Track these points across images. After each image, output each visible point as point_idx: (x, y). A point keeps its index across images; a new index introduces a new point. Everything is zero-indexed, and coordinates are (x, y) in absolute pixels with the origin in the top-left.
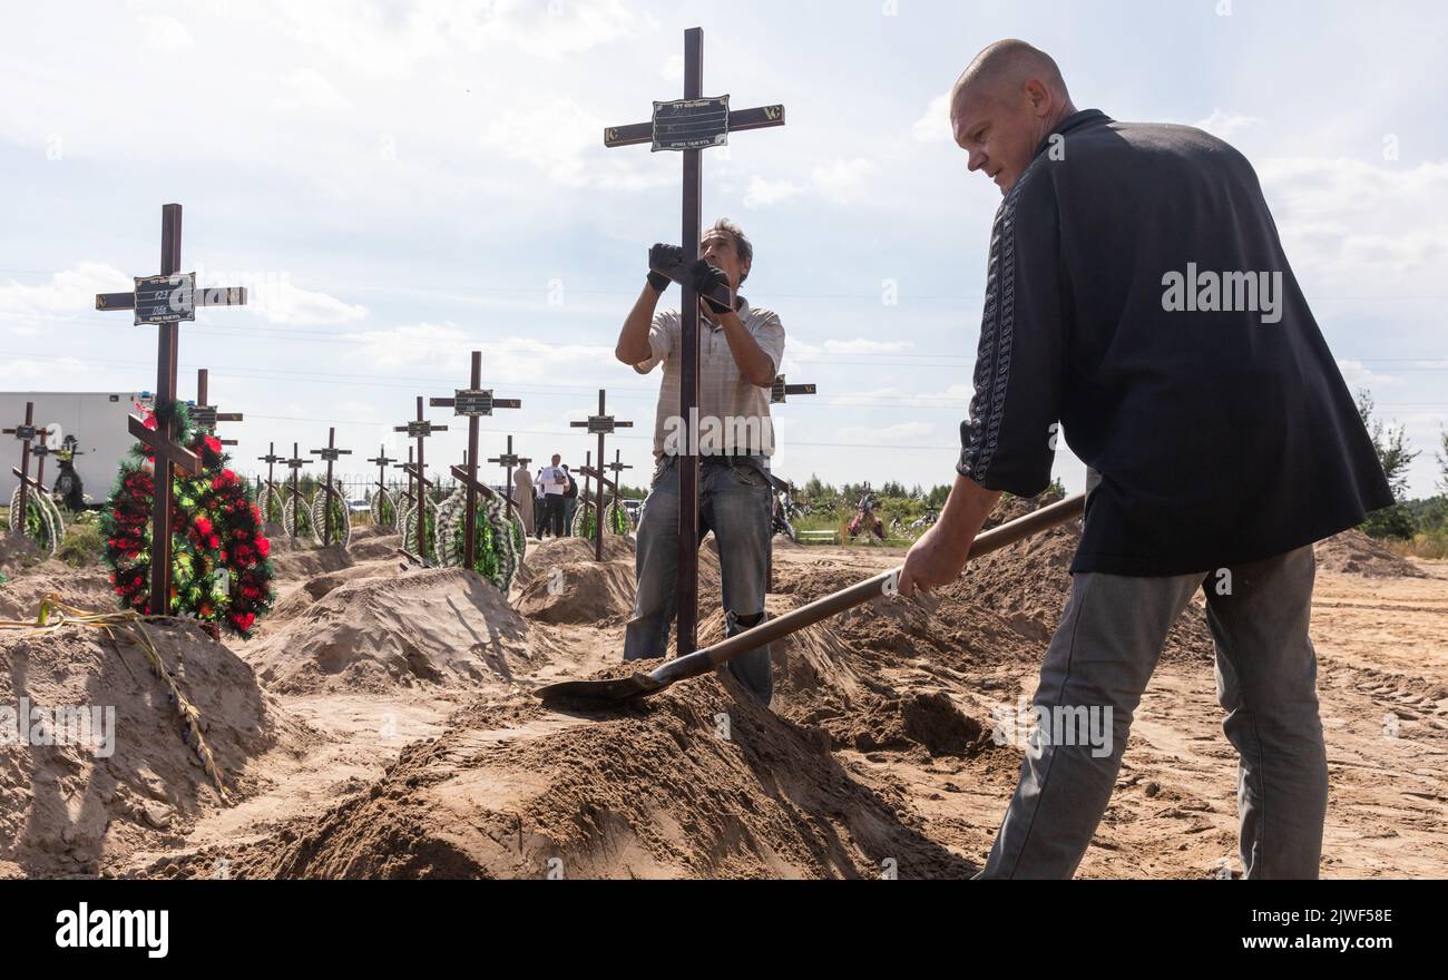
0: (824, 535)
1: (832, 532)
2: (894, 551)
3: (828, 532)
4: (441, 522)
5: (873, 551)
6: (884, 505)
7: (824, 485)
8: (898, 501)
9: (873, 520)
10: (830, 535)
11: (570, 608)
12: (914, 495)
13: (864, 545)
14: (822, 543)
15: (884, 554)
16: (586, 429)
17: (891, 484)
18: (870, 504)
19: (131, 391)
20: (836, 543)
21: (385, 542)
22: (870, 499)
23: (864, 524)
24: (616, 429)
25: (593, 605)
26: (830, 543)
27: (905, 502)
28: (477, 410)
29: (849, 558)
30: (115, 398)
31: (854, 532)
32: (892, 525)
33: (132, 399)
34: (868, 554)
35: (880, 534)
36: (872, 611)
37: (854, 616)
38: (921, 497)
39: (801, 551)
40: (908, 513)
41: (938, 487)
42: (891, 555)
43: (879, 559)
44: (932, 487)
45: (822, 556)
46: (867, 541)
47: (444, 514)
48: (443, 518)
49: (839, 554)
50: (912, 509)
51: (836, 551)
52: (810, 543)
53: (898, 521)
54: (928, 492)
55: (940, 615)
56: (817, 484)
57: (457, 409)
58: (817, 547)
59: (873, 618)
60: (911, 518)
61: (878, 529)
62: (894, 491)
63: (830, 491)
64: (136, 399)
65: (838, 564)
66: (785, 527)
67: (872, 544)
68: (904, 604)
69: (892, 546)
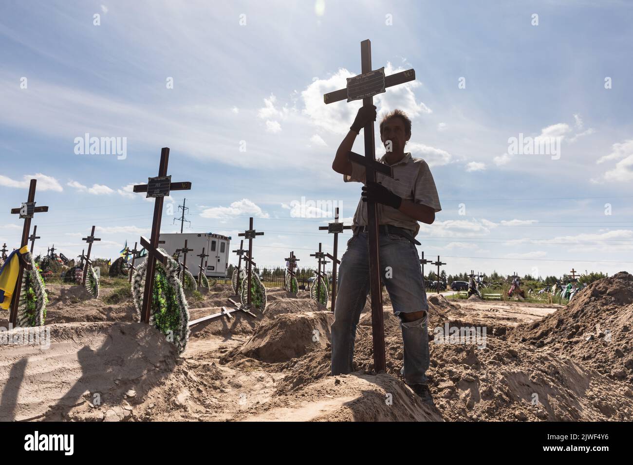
0: (496, 296)
1: (499, 294)
2: (530, 304)
3: (497, 295)
4: (136, 282)
5: (520, 304)
6: (525, 283)
7: (499, 275)
8: (531, 282)
9: (519, 289)
10: (498, 296)
11: (275, 348)
12: (538, 280)
13: (516, 301)
14: (495, 299)
15: (526, 306)
16: (327, 231)
17: (528, 275)
18: (518, 283)
19: (205, 233)
20: (502, 300)
21: (274, 295)
22: (517, 280)
23: (515, 292)
24: (344, 230)
25: (295, 345)
26: (498, 300)
27: (535, 282)
28: (161, 192)
29: (508, 308)
30: (199, 235)
31: (511, 295)
32: (529, 292)
33: (205, 235)
34: (518, 306)
35: (523, 297)
36: (507, 394)
37: (484, 399)
38: (542, 281)
39: (483, 303)
40: (536, 287)
41: (549, 277)
42: (530, 307)
43: (523, 309)
44: (546, 277)
45: (494, 306)
46: (517, 299)
47: (138, 275)
48: (138, 278)
49: (503, 305)
50: (538, 285)
51: (501, 304)
52: (489, 299)
53: (532, 290)
54: (545, 279)
55: (592, 398)
56: (496, 275)
57: (148, 193)
58: (492, 301)
59: (508, 404)
60: (538, 289)
61: (522, 294)
62: (529, 278)
63: (502, 277)
64: (207, 235)
65: (501, 311)
66: (476, 292)
67: (519, 301)
68: (545, 384)
69: (530, 302)
